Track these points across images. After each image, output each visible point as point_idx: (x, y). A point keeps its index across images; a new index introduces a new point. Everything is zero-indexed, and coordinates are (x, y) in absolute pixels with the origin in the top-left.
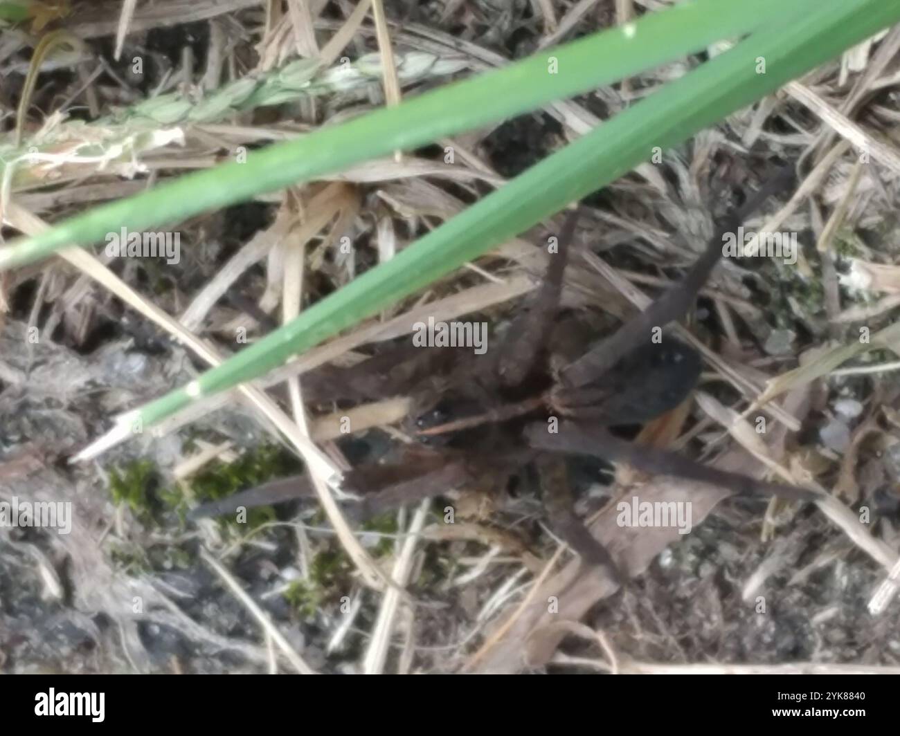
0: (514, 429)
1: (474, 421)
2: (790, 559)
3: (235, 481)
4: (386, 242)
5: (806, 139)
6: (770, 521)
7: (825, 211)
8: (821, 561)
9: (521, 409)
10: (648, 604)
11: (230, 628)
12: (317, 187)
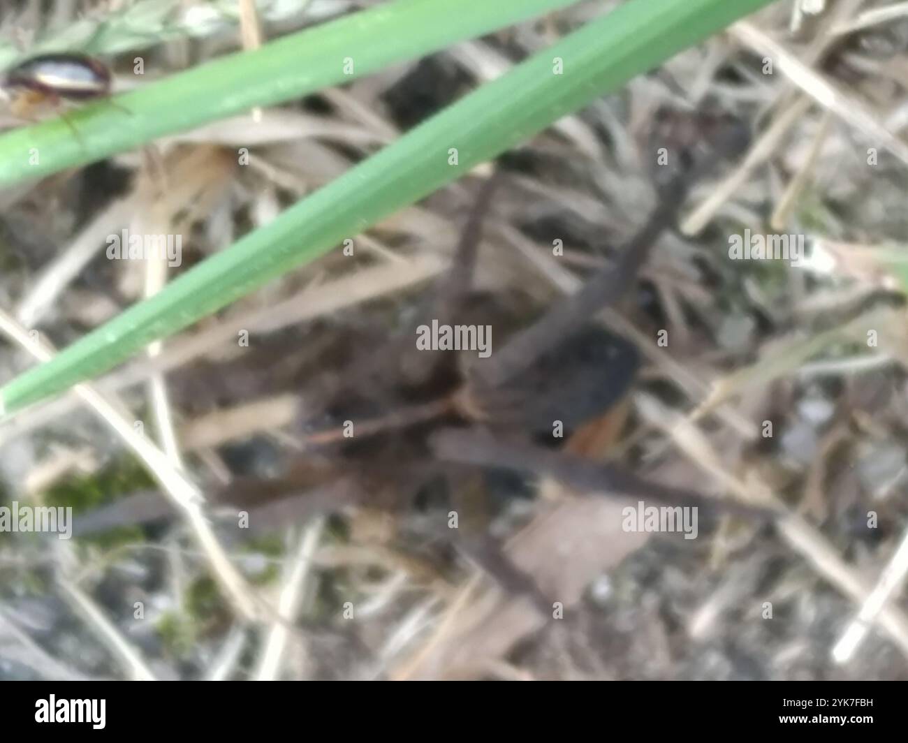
0: (417, 437)
1: (372, 426)
2: (748, 587)
3: (96, 493)
4: (266, 214)
5: (763, 93)
6: (721, 544)
7: (786, 176)
8: (784, 590)
9: (427, 411)
10: (582, 639)
11: (93, 664)
12: (184, 149)
